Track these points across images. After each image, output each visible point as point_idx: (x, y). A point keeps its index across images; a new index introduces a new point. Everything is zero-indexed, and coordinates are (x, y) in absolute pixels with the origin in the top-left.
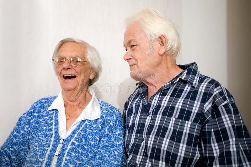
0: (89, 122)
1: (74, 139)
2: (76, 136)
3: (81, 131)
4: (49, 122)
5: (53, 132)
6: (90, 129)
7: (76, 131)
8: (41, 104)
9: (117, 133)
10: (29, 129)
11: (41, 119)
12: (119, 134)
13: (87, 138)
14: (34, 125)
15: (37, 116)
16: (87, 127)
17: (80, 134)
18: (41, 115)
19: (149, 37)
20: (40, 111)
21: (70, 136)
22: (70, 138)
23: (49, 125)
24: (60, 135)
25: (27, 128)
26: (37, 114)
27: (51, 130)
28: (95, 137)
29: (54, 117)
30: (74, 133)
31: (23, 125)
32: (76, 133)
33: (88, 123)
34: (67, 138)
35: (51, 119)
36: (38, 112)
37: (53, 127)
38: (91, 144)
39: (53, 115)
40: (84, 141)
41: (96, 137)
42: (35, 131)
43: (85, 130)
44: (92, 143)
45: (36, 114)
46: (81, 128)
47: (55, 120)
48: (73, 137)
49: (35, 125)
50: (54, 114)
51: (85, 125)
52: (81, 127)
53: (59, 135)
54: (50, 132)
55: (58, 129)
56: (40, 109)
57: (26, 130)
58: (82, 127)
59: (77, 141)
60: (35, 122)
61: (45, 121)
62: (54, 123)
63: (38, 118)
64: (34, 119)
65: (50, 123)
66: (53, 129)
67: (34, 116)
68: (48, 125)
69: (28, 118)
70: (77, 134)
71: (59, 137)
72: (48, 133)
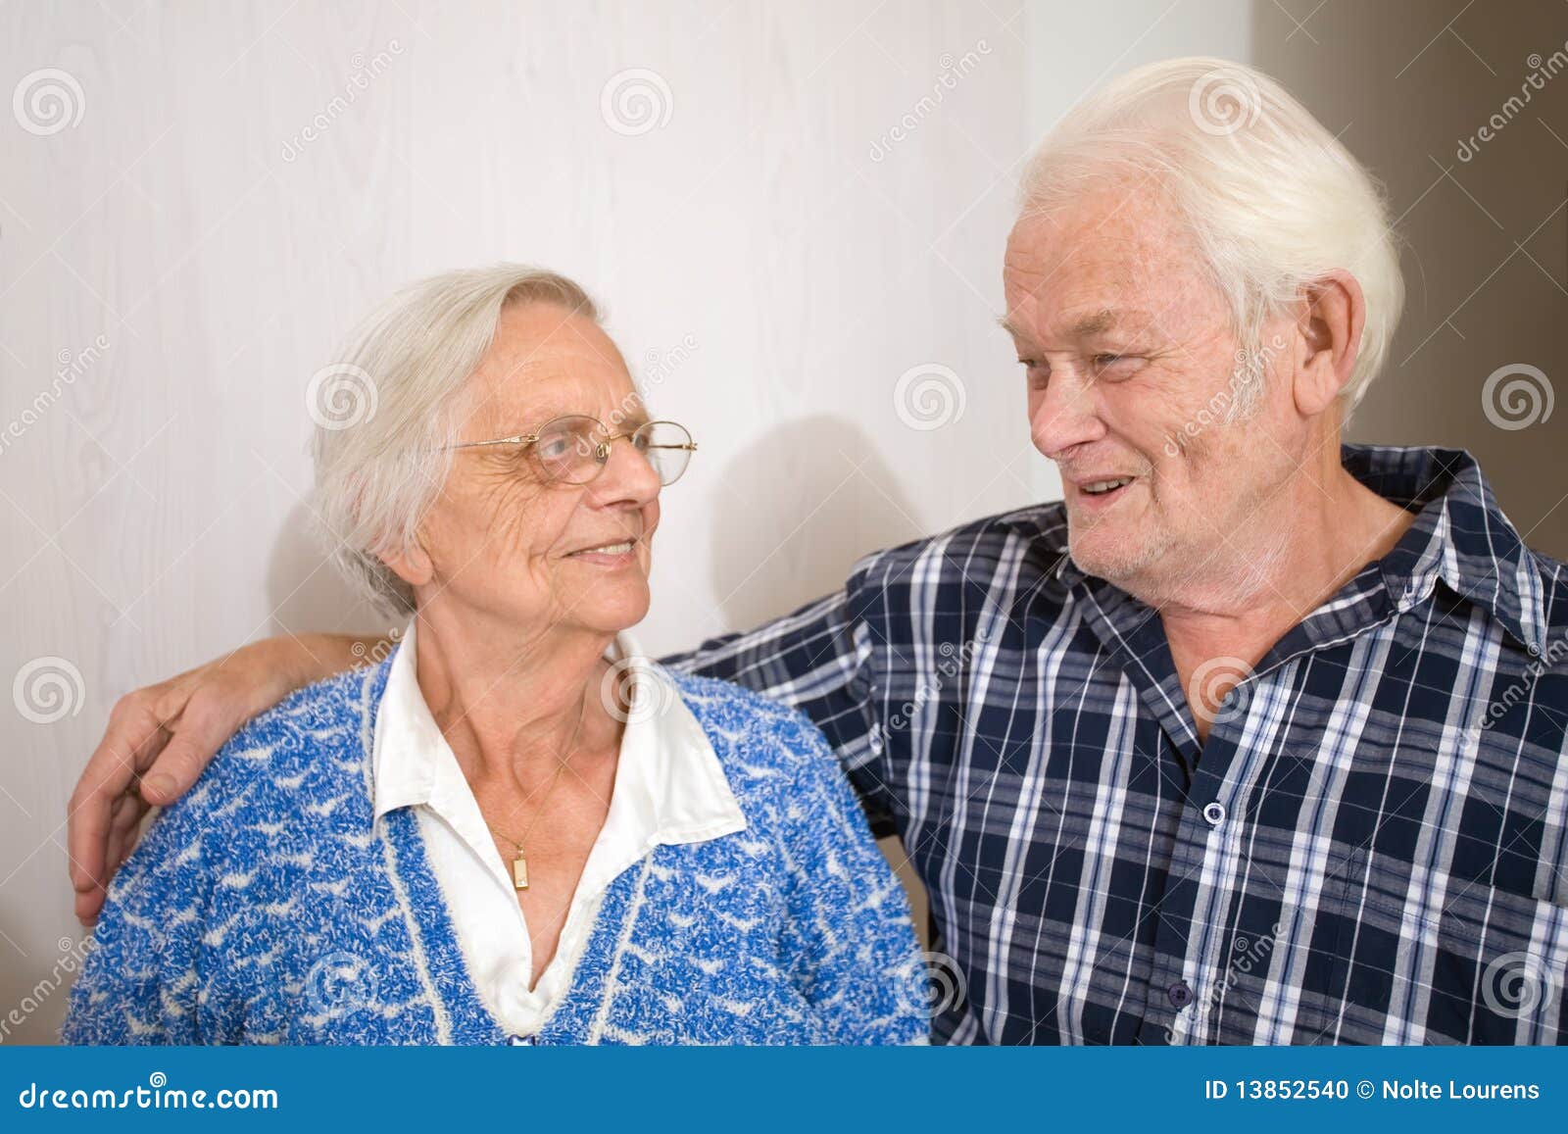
0: (670, 863)
1: (603, 1013)
2: (612, 987)
3: (635, 938)
4: (374, 926)
5: (431, 997)
6: (687, 910)
7: (602, 953)
8: (250, 790)
9: (874, 901)
10: (203, 997)
11: (284, 900)
12: (885, 905)
13: (687, 982)
14: (245, 962)
15: (247, 891)
16: (664, 904)
17: (633, 967)
18: (276, 871)
19: (1239, 292)
20: (262, 841)
21: (578, 998)
22: (580, 1013)
23: (380, 948)
24: (492, 1010)
25: (182, 997)
26: (246, 871)
27: (412, 988)
28: (748, 963)
29: (395, 881)
30: (591, 968)
31: (138, 969)
32: (606, 967)
33: (663, 874)
34: (559, 1016)
35: (379, 902)
36: (246, 860)
37: (417, 956)
38: (732, 1018)
39: (381, 862)
40: (674, 1005)
41: (758, 963)
42: (264, 1002)
43: (656, 930)
44: (741, 1009)
45: (239, 880)
46: (630, 922)
47: (414, 903)
48: (597, 1002)
49: (253, 965)
50: (390, 853)
51: (648, 892)
52: (625, 911)
53: (482, 1013)
54: (401, 998)
55: (459, 968)
56: (250, 828)
57: (173, 1010)
58: (634, 914)
59: (632, 1026)
60: (247, 938)
61: (336, 922)
62: (413, 929)
63: (258, 901)
64: (233, 920)
65: (384, 934)
66: (422, 974)
67: (227, 896)
68: (368, 944)
69: (176, 922)
70: (616, 970)
71: (490, 1024)
72: (391, 1011)
